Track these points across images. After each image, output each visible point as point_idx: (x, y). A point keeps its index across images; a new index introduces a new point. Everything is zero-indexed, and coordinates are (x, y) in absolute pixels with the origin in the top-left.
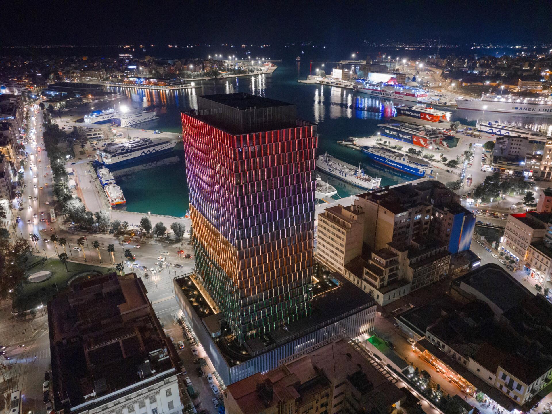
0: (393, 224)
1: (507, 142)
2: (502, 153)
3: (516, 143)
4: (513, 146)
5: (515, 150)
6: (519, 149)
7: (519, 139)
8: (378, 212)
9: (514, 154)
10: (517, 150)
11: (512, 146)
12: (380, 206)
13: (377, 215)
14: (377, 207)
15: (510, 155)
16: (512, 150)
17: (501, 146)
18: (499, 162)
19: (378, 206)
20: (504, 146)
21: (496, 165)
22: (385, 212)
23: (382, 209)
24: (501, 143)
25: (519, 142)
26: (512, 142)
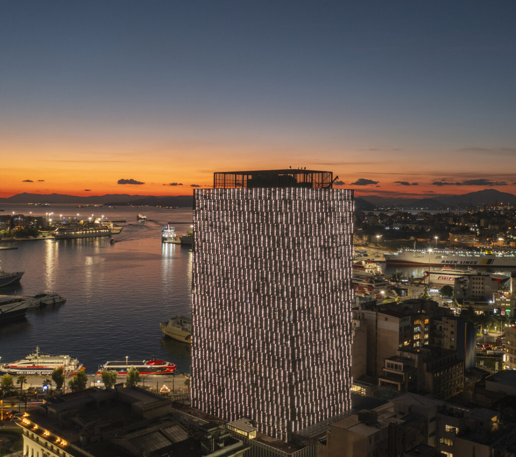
0: (398, 330)
1: (468, 282)
2: (465, 294)
3: (478, 281)
4: (476, 286)
5: (478, 290)
6: (482, 288)
7: (481, 277)
8: (377, 322)
9: (478, 294)
10: (481, 290)
11: (473, 285)
12: (379, 313)
13: (377, 325)
14: (375, 316)
15: (473, 296)
16: (475, 290)
17: (462, 286)
18: (465, 303)
19: (377, 314)
20: (465, 286)
21: (463, 306)
22: (386, 319)
23: (382, 316)
24: (462, 283)
25: (481, 281)
26: (474, 281)
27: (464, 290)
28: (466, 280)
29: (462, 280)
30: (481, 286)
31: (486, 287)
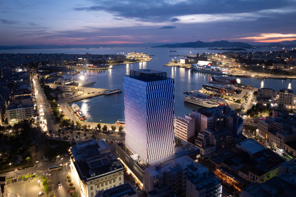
0: (207, 121)
2: (261, 96)
13: (200, 118)
18: (260, 100)
19: (200, 114)
21: (258, 101)
22: (203, 117)
23: (202, 115)
25: (268, 91)
26: (265, 91)
27: (261, 94)
28: (262, 91)
29: (260, 90)
30: (268, 93)
31: (270, 94)
